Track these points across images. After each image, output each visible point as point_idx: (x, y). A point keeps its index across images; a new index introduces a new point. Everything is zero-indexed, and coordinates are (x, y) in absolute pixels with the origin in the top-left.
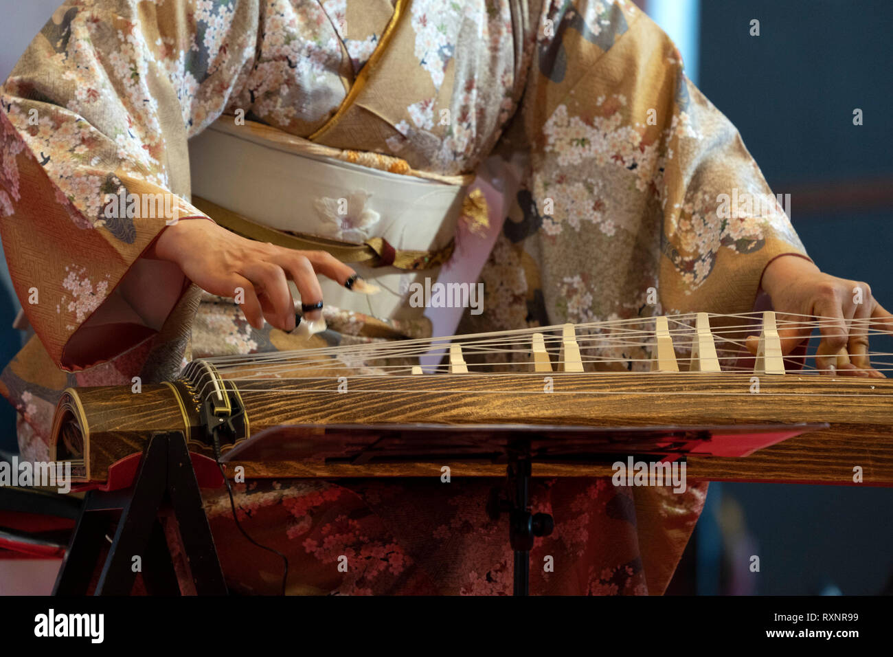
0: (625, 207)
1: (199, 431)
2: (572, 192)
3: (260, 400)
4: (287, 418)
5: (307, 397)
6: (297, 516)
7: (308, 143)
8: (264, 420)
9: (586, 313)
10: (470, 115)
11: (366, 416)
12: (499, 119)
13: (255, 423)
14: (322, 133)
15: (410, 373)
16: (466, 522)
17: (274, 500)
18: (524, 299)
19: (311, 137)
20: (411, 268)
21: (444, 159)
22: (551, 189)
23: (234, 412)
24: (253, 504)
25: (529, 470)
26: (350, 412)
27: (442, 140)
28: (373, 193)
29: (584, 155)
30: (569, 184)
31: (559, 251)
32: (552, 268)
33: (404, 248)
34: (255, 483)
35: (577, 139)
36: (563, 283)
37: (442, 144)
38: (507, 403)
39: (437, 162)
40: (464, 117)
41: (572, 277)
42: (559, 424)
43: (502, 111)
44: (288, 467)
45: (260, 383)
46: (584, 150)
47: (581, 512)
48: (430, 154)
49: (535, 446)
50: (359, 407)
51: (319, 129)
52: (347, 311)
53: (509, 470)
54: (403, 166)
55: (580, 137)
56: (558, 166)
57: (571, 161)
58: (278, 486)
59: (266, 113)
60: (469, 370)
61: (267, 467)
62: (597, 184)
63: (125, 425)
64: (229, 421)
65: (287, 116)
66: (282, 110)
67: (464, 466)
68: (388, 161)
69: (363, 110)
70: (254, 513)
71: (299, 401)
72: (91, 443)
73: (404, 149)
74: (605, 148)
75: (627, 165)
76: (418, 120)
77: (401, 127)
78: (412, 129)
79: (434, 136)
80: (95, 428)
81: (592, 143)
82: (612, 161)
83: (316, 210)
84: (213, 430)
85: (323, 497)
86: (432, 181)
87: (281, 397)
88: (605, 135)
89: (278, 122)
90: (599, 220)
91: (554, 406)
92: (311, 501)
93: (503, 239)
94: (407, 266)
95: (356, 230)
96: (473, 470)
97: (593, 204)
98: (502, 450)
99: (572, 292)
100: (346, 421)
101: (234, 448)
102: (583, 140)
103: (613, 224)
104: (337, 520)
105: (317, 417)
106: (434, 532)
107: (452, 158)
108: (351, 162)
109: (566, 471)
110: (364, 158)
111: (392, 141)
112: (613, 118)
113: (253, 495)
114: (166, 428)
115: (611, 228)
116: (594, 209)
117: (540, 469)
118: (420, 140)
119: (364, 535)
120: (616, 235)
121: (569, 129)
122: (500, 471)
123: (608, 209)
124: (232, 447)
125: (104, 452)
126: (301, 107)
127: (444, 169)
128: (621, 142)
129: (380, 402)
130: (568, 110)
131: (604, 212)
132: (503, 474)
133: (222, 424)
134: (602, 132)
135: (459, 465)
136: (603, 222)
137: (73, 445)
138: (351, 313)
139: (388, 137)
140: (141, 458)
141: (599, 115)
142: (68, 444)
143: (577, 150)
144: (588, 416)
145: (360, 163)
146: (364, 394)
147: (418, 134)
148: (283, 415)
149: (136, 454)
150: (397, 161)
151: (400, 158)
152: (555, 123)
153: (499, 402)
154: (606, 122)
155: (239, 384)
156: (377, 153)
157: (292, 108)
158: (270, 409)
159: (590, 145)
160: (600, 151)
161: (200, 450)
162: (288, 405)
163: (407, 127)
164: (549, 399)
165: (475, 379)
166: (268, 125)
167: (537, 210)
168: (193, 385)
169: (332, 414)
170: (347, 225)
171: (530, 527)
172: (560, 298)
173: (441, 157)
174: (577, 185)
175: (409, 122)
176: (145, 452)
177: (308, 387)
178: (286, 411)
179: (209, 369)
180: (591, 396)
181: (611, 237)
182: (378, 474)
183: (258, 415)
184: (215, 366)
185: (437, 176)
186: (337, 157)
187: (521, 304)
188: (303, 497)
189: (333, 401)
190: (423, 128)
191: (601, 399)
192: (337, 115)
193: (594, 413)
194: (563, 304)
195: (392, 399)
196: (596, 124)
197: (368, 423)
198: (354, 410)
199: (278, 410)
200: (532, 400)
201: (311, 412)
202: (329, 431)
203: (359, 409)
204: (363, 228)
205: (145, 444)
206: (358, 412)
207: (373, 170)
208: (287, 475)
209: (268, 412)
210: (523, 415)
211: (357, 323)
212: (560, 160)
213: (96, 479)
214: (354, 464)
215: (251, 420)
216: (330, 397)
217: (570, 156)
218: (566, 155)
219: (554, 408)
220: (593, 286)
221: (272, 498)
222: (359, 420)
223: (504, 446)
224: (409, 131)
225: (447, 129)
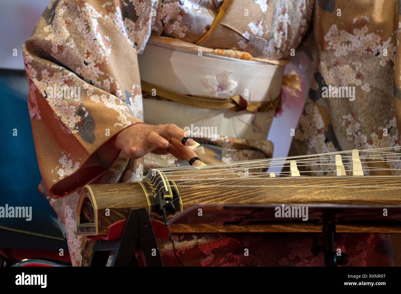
0: (374, 76)
1: (156, 208)
2: (342, 70)
3: (188, 191)
4: (203, 201)
5: (213, 189)
6: (206, 254)
7: (196, 46)
8: (190, 202)
9: (357, 133)
10: (284, 27)
11: (245, 200)
12: (299, 30)
13: (186, 203)
14: (203, 40)
15: (268, 176)
16: (297, 256)
17: (194, 245)
18: (323, 131)
19: (197, 43)
20: (256, 111)
21: (270, 51)
22: (331, 70)
23: (174, 197)
24: (183, 248)
25: (334, 229)
26: (236, 197)
27: (268, 41)
28: (232, 71)
29: (349, 50)
30: (341, 66)
31: (338, 102)
32: (336, 112)
33: (252, 100)
34: (183, 236)
35: (345, 42)
36: (342, 119)
37: (268, 43)
38: (321, 193)
39: (266, 53)
40: (280, 29)
41: (347, 115)
42: (350, 204)
43: (301, 26)
44: (203, 227)
45: (188, 182)
46: (349, 47)
47: (361, 251)
48: (262, 49)
49: (337, 216)
50: (241, 195)
51: (201, 38)
52: (224, 137)
53: (323, 229)
54: (248, 55)
55: (346, 41)
56: (335, 57)
57: (342, 54)
58: (195, 237)
59: (172, 31)
60: (300, 175)
61: (192, 227)
62: (358, 65)
63: (116, 204)
64: (172, 203)
65: (183, 32)
66: (181, 28)
67: (298, 226)
68: (240, 53)
69: (225, 26)
70: (183, 252)
71: (209, 191)
72: (98, 214)
73: (248, 47)
74: (360, 46)
75: (374, 53)
76: (255, 31)
77: (246, 35)
78: (252, 36)
79: (264, 39)
80: (101, 206)
81: (353, 43)
82: (366, 52)
83: (203, 82)
84: (163, 207)
85: (220, 243)
86: (264, 63)
87: (199, 189)
88: (359, 38)
89: (179, 36)
90: (360, 84)
91: (348, 194)
92: (213, 246)
93: (309, 101)
94: (254, 110)
95: (225, 92)
96: (303, 229)
97: (355, 75)
98: (320, 218)
99: (348, 123)
100: (234, 202)
101: (174, 217)
102: (348, 42)
103: (369, 85)
104: (227, 255)
105: (219, 200)
106: (280, 262)
107: (274, 50)
108: (220, 55)
109: (355, 230)
110: (226, 52)
111: (241, 43)
112: (363, 29)
113: (182, 242)
114: (138, 206)
115: (368, 87)
116: (357, 78)
117: (340, 228)
118: (256, 41)
119: (242, 263)
120: (371, 91)
121: (340, 37)
122: (318, 229)
123: (365, 77)
124: (174, 216)
125: (105, 219)
126: (191, 26)
127: (270, 56)
128: (369, 42)
129: (252, 192)
130: (338, 27)
131: (363, 79)
132: (320, 231)
133: (168, 204)
134: (357, 37)
135: (296, 226)
136: (363, 84)
137: (89, 216)
138: (226, 137)
139: (239, 41)
140: (125, 222)
141: (355, 28)
142: (86, 215)
143: (345, 47)
144: (366, 200)
145: (225, 55)
146: (244, 188)
147: (255, 38)
148: (201, 199)
149: (122, 220)
150: (245, 53)
151: (246, 51)
152: (332, 35)
153: (317, 192)
154: (359, 31)
155: (177, 182)
156: (234, 50)
157: (185, 27)
158: (194, 196)
159: (352, 44)
160: (357, 47)
161: (156, 218)
162: (203, 194)
163: (249, 35)
164: (345, 190)
165: (304, 179)
166: (174, 38)
167: (324, 82)
168: (152, 183)
169: (226, 198)
170: (220, 89)
171: (335, 260)
172: (342, 128)
173: (268, 50)
174: (345, 66)
175: (250, 32)
176: (127, 219)
177: (214, 184)
178: (202, 197)
179: (161, 175)
180: (368, 188)
181: (368, 92)
182: (252, 231)
183: (187, 199)
184: (164, 173)
185: (267, 61)
186: (212, 53)
187: (321, 134)
188: (209, 243)
189: (227, 191)
190: (257, 35)
191: (374, 190)
192: (211, 30)
193: (369, 198)
194: (344, 130)
195: (259, 190)
196: (355, 32)
197: (246, 203)
198: (239, 197)
199: (198, 196)
200: (335, 191)
201: (215, 198)
202: (225, 208)
203: (241, 196)
204: (229, 90)
205: (127, 215)
206: (241, 197)
207: (232, 58)
208: (203, 231)
209: (193, 198)
210: (330, 199)
211: (229, 142)
212: (336, 54)
213: (101, 234)
214: (239, 226)
215: (183, 202)
216: (225, 189)
217: (341, 51)
218: (339, 51)
219: (348, 195)
220: (359, 119)
221: (192, 244)
222: (241, 202)
223: (321, 216)
224: (250, 37)
225: (271, 35)
